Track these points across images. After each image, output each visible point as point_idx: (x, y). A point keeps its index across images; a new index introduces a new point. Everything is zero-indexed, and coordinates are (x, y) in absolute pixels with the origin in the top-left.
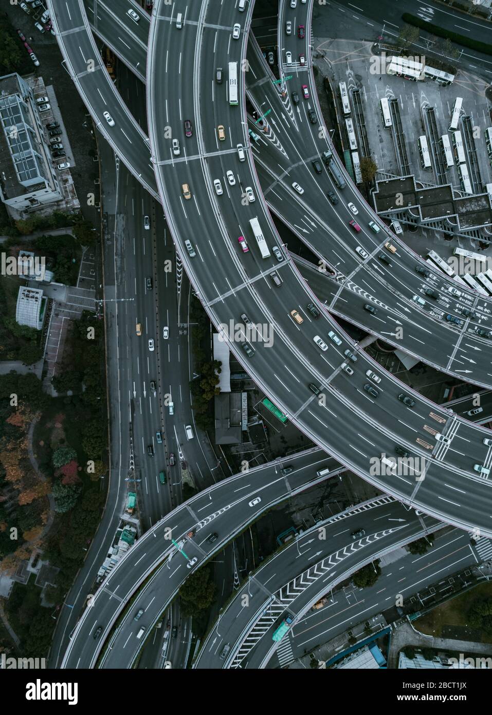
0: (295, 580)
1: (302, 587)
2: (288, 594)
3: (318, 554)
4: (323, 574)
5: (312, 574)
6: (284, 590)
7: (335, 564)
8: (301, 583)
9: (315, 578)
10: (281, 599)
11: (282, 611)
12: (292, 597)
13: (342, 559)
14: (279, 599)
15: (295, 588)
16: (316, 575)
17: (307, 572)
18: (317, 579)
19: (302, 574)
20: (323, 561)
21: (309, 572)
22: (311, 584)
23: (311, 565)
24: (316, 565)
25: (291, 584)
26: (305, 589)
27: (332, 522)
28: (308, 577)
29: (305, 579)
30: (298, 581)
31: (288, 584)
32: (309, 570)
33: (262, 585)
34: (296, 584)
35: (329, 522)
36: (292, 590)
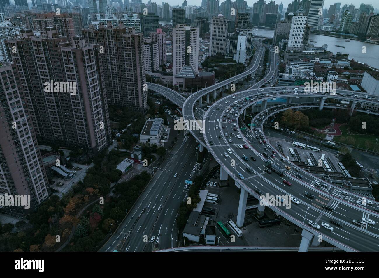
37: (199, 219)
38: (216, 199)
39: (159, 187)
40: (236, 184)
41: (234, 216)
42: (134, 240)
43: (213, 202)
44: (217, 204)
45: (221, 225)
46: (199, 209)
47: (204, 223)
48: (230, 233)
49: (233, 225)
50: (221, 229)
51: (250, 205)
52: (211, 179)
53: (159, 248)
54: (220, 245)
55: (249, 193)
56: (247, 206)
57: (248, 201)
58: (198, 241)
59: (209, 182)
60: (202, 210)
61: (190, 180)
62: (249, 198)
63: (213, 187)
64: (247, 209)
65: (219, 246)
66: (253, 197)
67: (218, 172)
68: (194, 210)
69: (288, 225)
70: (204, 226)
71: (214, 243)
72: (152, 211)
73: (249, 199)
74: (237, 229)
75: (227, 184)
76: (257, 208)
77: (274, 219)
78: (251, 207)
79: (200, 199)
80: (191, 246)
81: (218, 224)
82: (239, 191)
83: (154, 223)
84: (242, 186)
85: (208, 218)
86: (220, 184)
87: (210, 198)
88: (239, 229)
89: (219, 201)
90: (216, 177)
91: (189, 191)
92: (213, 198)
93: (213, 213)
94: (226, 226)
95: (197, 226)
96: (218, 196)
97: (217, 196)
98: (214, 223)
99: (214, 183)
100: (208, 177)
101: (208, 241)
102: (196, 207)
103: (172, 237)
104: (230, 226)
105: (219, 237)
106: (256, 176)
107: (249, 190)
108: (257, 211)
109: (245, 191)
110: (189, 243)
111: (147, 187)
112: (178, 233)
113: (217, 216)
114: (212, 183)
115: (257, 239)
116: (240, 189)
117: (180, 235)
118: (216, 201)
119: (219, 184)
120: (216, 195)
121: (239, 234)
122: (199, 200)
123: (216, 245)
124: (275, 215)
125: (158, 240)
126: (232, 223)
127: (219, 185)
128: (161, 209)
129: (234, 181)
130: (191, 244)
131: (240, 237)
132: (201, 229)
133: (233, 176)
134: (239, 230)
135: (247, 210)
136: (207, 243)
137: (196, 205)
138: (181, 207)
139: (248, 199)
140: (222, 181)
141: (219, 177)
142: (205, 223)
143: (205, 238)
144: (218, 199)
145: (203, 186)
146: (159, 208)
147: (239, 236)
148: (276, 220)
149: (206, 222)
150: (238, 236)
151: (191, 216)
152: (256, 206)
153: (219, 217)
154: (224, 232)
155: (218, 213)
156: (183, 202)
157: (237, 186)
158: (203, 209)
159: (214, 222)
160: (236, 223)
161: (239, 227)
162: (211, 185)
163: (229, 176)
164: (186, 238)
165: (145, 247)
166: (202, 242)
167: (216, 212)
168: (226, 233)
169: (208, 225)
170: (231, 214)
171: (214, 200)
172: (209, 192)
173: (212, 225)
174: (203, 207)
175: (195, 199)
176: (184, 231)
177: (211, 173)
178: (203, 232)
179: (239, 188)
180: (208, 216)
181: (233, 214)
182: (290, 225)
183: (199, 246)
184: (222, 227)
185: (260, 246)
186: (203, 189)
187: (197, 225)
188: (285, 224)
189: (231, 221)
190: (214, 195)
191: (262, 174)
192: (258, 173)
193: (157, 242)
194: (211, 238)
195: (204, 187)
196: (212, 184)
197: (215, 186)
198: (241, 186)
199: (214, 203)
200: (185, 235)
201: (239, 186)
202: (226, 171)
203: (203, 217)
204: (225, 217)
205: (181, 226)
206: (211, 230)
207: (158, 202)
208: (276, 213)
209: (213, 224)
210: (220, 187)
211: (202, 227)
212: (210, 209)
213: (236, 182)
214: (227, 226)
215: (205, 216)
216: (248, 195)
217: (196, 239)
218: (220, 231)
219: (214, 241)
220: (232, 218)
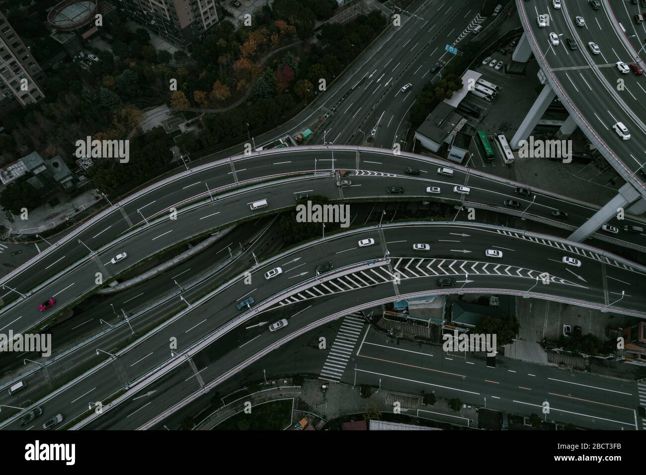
0: (423, 259)
1: (426, 272)
2: (406, 268)
3: (465, 251)
4: (457, 274)
5: (445, 266)
6: (404, 262)
7: (478, 273)
8: (428, 267)
9: (446, 272)
10: (395, 268)
11: (387, 281)
12: (408, 274)
13: (488, 273)
14: (393, 266)
15: (417, 267)
16: (448, 270)
17: (442, 260)
18: (448, 274)
19: (435, 260)
20: (466, 262)
21: (443, 262)
22: (438, 274)
23: (451, 257)
24: (456, 261)
25: (416, 261)
26: (427, 275)
27: (500, 233)
28: (439, 266)
29: (434, 266)
30: (425, 263)
31: (413, 259)
32: (444, 260)
33: (385, 242)
34: (421, 264)
35: (496, 230)
36: (412, 267)
37: (448, 118)
38: (490, 92)
39: (397, 46)
40: (538, 74)
41: (511, 129)
42: (338, 122)
43: (483, 96)
44: (489, 102)
45: (483, 137)
46: (455, 102)
47: (454, 127)
48: (493, 153)
49: (504, 143)
50: (479, 143)
51: (550, 119)
52: (495, 54)
53: (373, 144)
54: (470, 166)
55: (556, 97)
56: (541, 119)
57: (548, 111)
58: (436, 151)
59: (489, 58)
60: (460, 104)
61: (455, 47)
62: (553, 106)
63: (492, 70)
64: (541, 123)
65: (467, 167)
66: (562, 106)
67: (514, 42)
68: (446, 101)
69: (602, 169)
70: (453, 131)
71: (460, 161)
72: (374, 85)
73: (552, 108)
74: (507, 151)
75: (521, 71)
76: (560, 126)
77: (582, 154)
78: (549, 122)
79: (463, 85)
80: (422, 155)
81: (478, 134)
82: (539, 88)
83: (373, 106)
84: (550, 80)
85: (464, 121)
86: (508, 68)
87: (480, 88)
88: (511, 152)
89: (495, 98)
90: (506, 51)
91: (447, 67)
92: (488, 88)
93: (476, 114)
94: (491, 141)
95: (442, 128)
96: (497, 88)
97: (494, 87)
98: (472, 131)
99: (498, 61)
100: (491, 48)
101: (452, 155)
102: (449, 97)
103: (397, 134)
104: (498, 143)
105: (472, 155)
106: (587, 67)
107: (560, 91)
108: (556, 132)
109: (552, 91)
110: (420, 149)
111: (375, 42)
112: (408, 130)
113: (481, 121)
114: (494, 61)
115: (536, 175)
116: (544, 85)
117: (410, 135)
118: (489, 96)
119: (506, 66)
120: (493, 85)
121: (507, 158)
122: (459, 86)
123: (463, 164)
124: (589, 146)
125: (373, 132)
126: (502, 138)
127: (506, 68)
128: (390, 85)
129: (537, 68)
130: (423, 151)
131: (507, 164)
132: (448, 135)
133: (540, 57)
134: (509, 153)
135: (538, 125)
136: (449, 157)
137: (452, 95)
138: (424, 90)
139: (550, 106)
140: (514, 62)
141: (512, 53)
142: (457, 127)
143: (448, 150)
144: (493, 94)
145: (476, 63)
146: (387, 84)
147: (506, 161)
148: (585, 155)
149: (459, 127)
150: (504, 163)
151: (437, 110)
152: (559, 123)
153: (484, 124)
154: (484, 149)
155: (484, 117)
156: (430, 83)
157: (540, 78)
158: (462, 104)
159: (474, 129)
160: (509, 141)
161: (513, 148)
162: (491, 65)
163: (532, 56)
164: (418, 141)
165: (353, 136)
166: (443, 153)
167: (482, 115)
168: (485, 152)
169: (461, 131)
170: (507, 126)
171: (486, 94)
172: (481, 77)
173: (467, 132)
174: (463, 100)
175: (452, 83)
176: (419, 129)
177: (500, 41)
178: (449, 140)
179: (543, 82)
180: (466, 118)
181: (510, 125)
182: (605, 171)
183: (434, 157)
184: (483, 140)
185: (534, 187)
186: (473, 69)
187: (442, 126)
188: (597, 167)
189: (503, 136)
190: (489, 84)
191: (601, 66)
192: (593, 63)
193: (372, 134)
194: (457, 152)
195: (476, 66)
196: (493, 63)
197: (497, 67)
198: (547, 80)
199: (484, 99)
200: (418, 136)
201: (545, 79)
202: (531, 45)
203: (457, 116)
204: (494, 127)
205: (415, 121)
206: (464, 140)
207: (388, 72)
208: (590, 145)
209: (470, 132)
210: (506, 72)
211: (450, 133)
212: (474, 107)
213: (541, 71)
214: (493, 141)
215: (461, 117)
216: (554, 100)
217: (434, 147)
218: (478, 145)
219: (462, 159)
220: (506, 131)
